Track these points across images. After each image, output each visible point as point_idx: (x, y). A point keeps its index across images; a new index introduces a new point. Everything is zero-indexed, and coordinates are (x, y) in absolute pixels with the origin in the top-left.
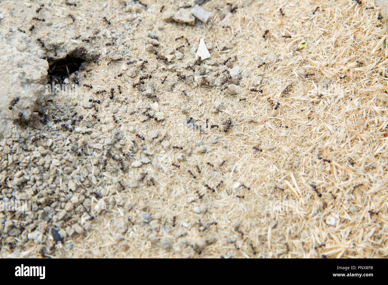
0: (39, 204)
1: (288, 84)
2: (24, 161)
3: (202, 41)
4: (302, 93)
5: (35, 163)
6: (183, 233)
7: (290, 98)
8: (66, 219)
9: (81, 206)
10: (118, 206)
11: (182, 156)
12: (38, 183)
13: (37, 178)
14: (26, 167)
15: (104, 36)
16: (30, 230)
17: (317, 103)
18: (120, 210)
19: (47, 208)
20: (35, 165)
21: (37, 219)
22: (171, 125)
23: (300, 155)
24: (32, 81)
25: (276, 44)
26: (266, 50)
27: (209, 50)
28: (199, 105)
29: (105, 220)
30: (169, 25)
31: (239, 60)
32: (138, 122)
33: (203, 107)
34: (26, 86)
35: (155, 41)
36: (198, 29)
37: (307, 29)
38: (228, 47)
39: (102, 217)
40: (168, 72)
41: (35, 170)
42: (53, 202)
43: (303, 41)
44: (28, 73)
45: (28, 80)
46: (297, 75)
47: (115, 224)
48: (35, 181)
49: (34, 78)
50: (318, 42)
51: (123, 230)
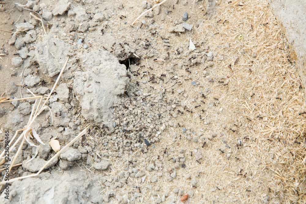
0: (137, 131)
1: (236, 58)
2: (126, 113)
3: (191, 41)
4: (244, 62)
5: (130, 113)
6: (202, 134)
7: (239, 65)
8: (150, 136)
9: (154, 129)
10: (171, 126)
11: (194, 100)
12: (134, 122)
13: (134, 120)
14: (127, 115)
15: (142, 45)
16: (135, 143)
17: (252, 66)
18: (172, 128)
19: (140, 132)
20: (131, 114)
21: (137, 138)
22: (186, 86)
23: (247, 91)
24: (123, 76)
25: (228, 38)
26: (223, 42)
27: (195, 45)
28: (196, 74)
29: (166, 134)
30: (173, 34)
31: (211, 48)
32: (170, 86)
33: (198, 75)
34: (120, 79)
35: (168, 44)
36: (187, 34)
37: (241, 28)
38: (204, 42)
39: (165, 132)
40: (177, 59)
41: (132, 116)
42: (142, 129)
43: (241, 36)
44: (120, 73)
45: (121, 76)
46: (240, 53)
47: (171, 135)
48: (133, 121)
49: (123, 75)
50: (248, 35)
51: (175, 137)
